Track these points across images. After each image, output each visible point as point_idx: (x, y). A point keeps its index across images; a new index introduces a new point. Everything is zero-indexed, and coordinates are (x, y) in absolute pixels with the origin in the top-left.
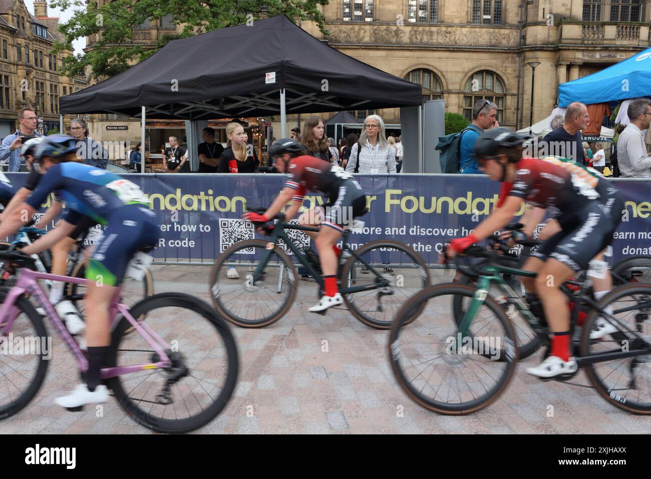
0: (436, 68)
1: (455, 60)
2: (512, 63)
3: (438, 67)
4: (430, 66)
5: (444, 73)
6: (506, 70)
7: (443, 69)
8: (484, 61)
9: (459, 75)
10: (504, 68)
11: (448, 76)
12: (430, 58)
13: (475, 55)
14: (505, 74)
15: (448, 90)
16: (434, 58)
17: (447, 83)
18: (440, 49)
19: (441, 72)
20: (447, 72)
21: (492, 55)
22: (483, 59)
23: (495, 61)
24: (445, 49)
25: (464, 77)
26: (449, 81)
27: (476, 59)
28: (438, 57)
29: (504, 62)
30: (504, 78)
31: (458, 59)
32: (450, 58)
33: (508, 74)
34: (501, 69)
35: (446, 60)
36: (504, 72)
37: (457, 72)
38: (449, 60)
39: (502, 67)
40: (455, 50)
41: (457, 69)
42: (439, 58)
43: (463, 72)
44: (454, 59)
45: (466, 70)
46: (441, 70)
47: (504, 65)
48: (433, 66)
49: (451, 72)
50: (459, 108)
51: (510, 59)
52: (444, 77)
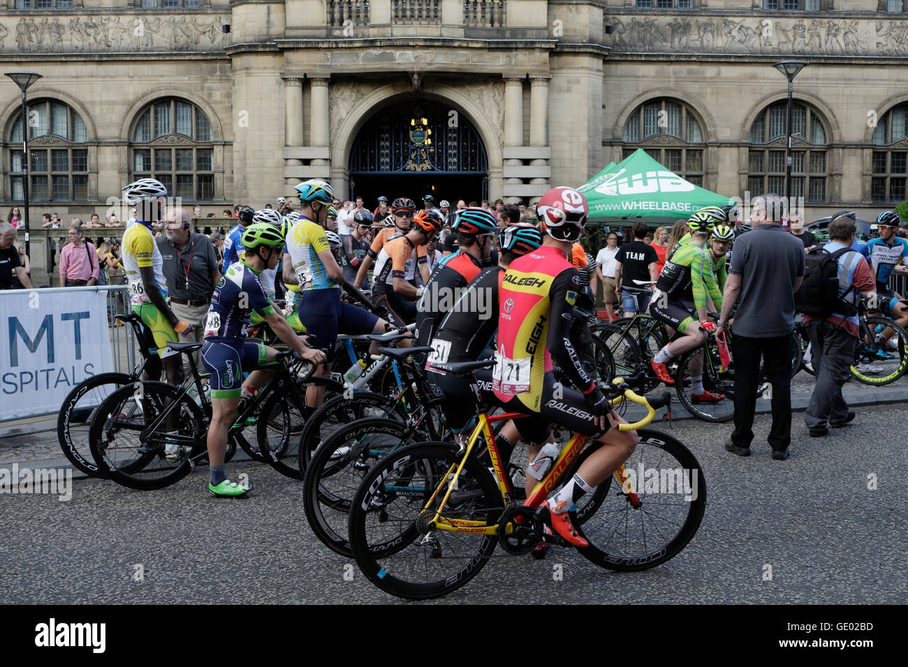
0: (70, 97)
1: (106, 79)
2: (220, 80)
3: (74, 95)
4: (59, 92)
5: (88, 107)
6: (210, 95)
7: (85, 96)
8: (164, 78)
9: (117, 108)
10: (206, 92)
11: (96, 111)
12: (58, 77)
13: (145, 69)
14: (208, 103)
15: (97, 138)
16: (65, 77)
17: (94, 126)
18: (74, 59)
19: (82, 105)
20: (93, 103)
21: (181, 67)
22: (162, 76)
23: (186, 78)
24: (84, 59)
25: (127, 113)
26: (98, 121)
27: (149, 76)
28: (74, 74)
29: (206, 80)
30: (208, 111)
31: (112, 77)
32: (96, 76)
33: (215, 102)
34: (200, 93)
35: (90, 79)
36: (206, 99)
37: (113, 103)
38: (94, 79)
39: (202, 89)
40: (105, 59)
41: (113, 98)
42: (76, 77)
43: (124, 103)
44: (105, 77)
45: (131, 98)
46: (81, 100)
47: (207, 85)
48: (63, 93)
49: (101, 102)
50: (120, 173)
51: (218, 73)
52: (88, 114)
